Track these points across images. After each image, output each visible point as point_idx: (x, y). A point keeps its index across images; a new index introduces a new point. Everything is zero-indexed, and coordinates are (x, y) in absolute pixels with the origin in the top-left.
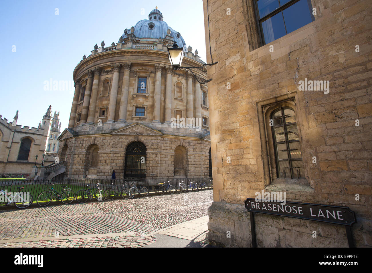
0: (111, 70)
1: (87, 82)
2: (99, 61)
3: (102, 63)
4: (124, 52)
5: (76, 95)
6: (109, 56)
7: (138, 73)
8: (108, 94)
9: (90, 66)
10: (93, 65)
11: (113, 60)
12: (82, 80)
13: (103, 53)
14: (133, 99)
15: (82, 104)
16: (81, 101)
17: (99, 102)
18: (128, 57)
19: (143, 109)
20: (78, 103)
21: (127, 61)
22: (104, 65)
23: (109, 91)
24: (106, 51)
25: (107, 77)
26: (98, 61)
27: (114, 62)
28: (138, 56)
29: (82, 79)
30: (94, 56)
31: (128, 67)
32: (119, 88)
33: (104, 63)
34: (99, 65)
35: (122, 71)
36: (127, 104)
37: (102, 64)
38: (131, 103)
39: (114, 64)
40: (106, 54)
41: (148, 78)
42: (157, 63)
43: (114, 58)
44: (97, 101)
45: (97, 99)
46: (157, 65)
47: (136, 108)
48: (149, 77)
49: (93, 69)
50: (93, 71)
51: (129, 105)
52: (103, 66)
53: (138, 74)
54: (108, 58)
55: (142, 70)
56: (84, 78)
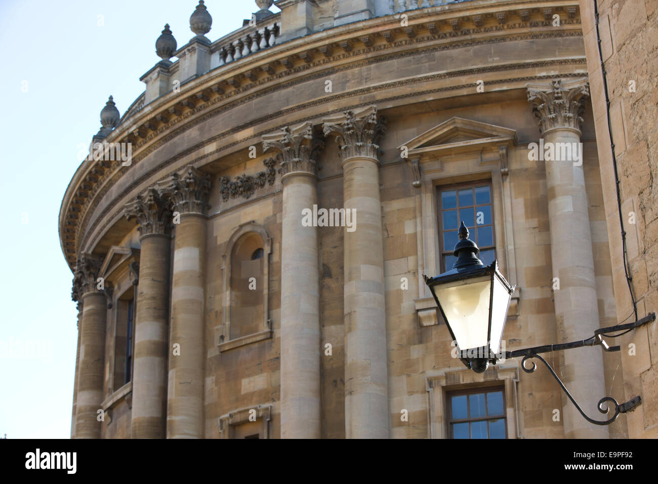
0: (264, 169)
1: (136, 268)
2: (188, 132)
3: (211, 140)
4: (330, 51)
5: (86, 354)
6: (245, 90)
7: (428, 164)
8: (264, 328)
9: (147, 169)
10: (160, 161)
11: (270, 111)
12: (109, 256)
13: (207, 81)
14: (421, 342)
15: (124, 405)
16: (116, 387)
17: (217, 383)
18: (356, 70)
19: (495, 397)
20: (102, 399)
21: (355, 100)
22: (218, 151)
23: (269, 309)
24: (224, 56)
25: (248, 219)
26: (183, 129)
27: (279, 121)
28: (416, 52)
29: (108, 248)
30: (159, 107)
31: (363, 137)
32: (328, 281)
33: (223, 135)
34: (193, 156)
35: (330, 166)
36: (389, 374)
37: (211, 148)
38: (409, 367)
39: (279, 136)
40: (225, 82)
41: (500, 188)
42: (544, 74)
43: (276, 94)
44: (210, 381)
45: (204, 369)
46: (544, 87)
47: (450, 393)
48: (505, 175)
49: (162, 182)
50: (166, 196)
51: (401, 384)
52: (216, 156)
53: (434, 171)
54: (242, 101)
55: (455, 139)
56: (117, 243)
